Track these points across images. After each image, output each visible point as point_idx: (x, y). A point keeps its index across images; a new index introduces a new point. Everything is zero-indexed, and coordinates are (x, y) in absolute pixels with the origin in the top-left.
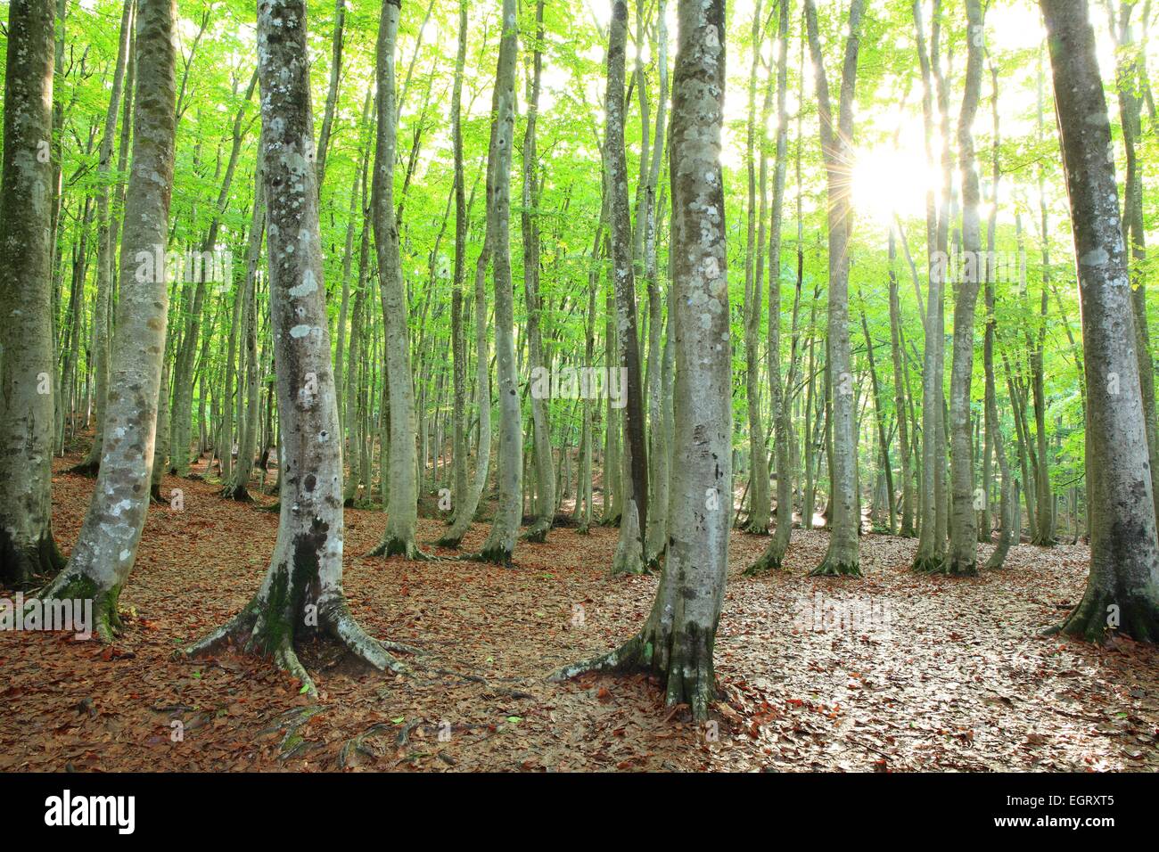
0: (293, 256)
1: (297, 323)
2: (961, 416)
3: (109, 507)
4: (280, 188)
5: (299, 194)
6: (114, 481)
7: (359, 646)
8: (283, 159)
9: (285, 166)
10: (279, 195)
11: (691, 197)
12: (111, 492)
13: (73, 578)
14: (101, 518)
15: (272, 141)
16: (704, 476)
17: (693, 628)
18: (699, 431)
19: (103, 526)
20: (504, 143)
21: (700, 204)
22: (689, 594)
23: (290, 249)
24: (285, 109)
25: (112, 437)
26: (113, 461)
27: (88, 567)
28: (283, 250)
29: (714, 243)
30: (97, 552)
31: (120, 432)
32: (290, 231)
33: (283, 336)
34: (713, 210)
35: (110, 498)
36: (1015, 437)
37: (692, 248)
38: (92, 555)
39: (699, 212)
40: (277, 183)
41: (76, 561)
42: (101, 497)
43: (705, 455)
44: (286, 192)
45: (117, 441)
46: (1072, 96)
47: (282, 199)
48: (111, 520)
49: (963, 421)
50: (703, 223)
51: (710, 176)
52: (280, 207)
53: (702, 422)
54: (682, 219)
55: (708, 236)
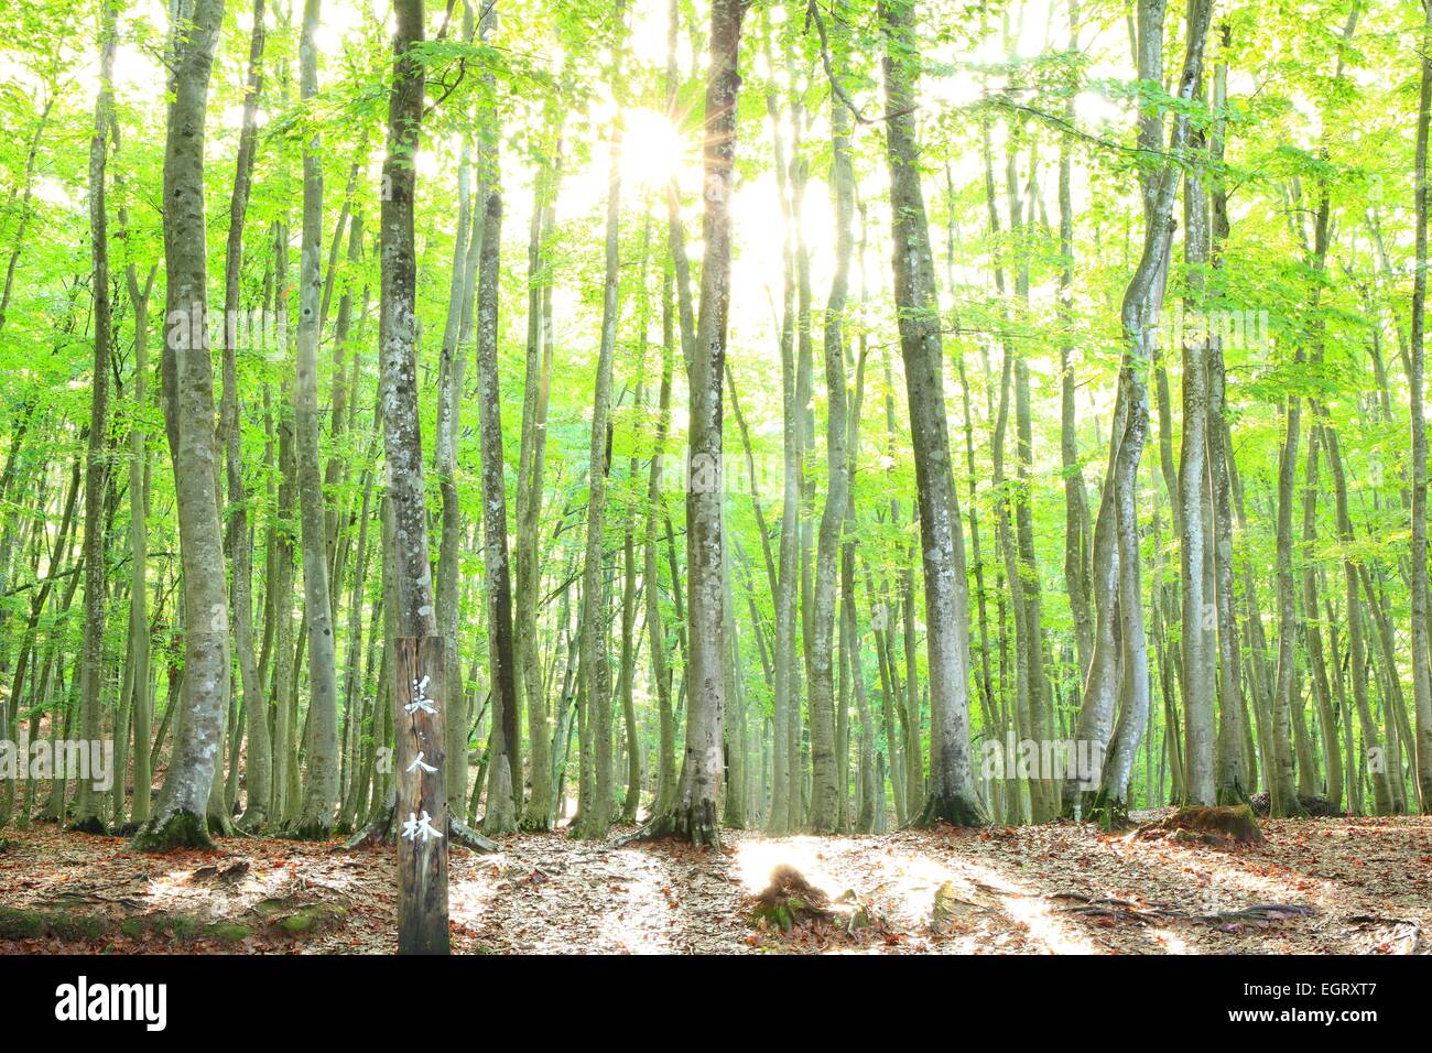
0: (417, 555)
1: (423, 604)
2: (823, 661)
3: (202, 750)
4: (408, 503)
5: (420, 508)
6: (205, 728)
7: (470, 836)
8: (409, 482)
9: (411, 487)
10: (407, 509)
11: (704, 538)
12: (203, 737)
13: (176, 812)
14: (195, 760)
15: (400, 467)
16: (711, 710)
17: (706, 802)
18: (708, 682)
19: (198, 767)
20: (311, 315)
21: (709, 542)
22: (702, 782)
23: (416, 550)
24: (410, 444)
25: (203, 689)
26: (203, 710)
27: (187, 802)
28: (411, 550)
29: (717, 566)
30: (194, 789)
31: (210, 685)
32: (416, 536)
33: (412, 614)
34: (716, 546)
35: (202, 742)
36: (878, 684)
37: (704, 569)
38: (189, 792)
39: (709, 547)
40: (405, 500)
41: (176, 797)
42: (194, 742)
43: (712, 697)
44: (412, 507)
45: (208, 693)
46: (921, 436)
47: (409, 512)
48: (203, 761)
49: (825, 666)
50: (712, 554)
51: (716, 525)
52: (408, 518)
53: (710, 676)
54: (697, 551)
55: (714, 563)
